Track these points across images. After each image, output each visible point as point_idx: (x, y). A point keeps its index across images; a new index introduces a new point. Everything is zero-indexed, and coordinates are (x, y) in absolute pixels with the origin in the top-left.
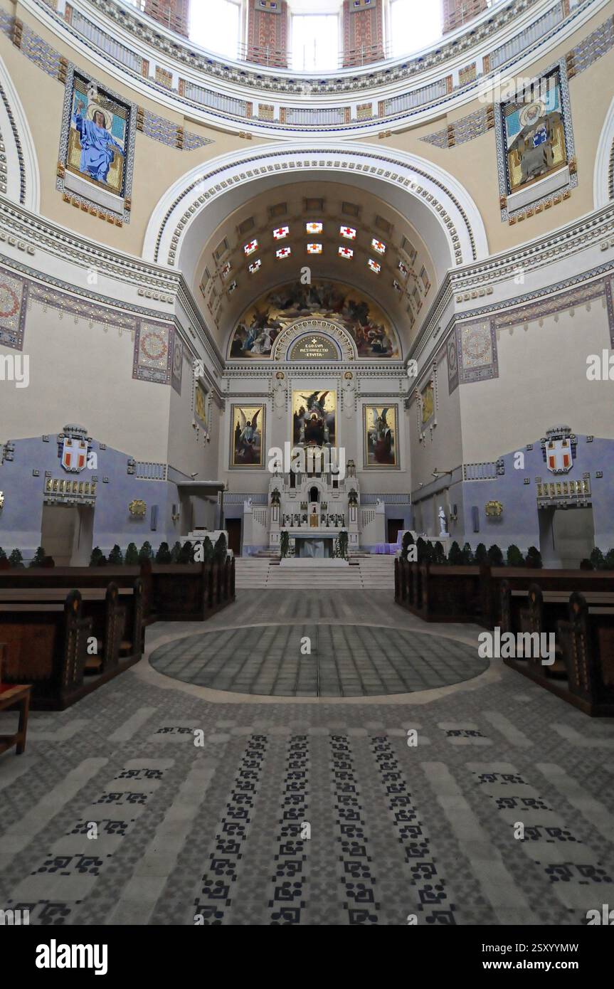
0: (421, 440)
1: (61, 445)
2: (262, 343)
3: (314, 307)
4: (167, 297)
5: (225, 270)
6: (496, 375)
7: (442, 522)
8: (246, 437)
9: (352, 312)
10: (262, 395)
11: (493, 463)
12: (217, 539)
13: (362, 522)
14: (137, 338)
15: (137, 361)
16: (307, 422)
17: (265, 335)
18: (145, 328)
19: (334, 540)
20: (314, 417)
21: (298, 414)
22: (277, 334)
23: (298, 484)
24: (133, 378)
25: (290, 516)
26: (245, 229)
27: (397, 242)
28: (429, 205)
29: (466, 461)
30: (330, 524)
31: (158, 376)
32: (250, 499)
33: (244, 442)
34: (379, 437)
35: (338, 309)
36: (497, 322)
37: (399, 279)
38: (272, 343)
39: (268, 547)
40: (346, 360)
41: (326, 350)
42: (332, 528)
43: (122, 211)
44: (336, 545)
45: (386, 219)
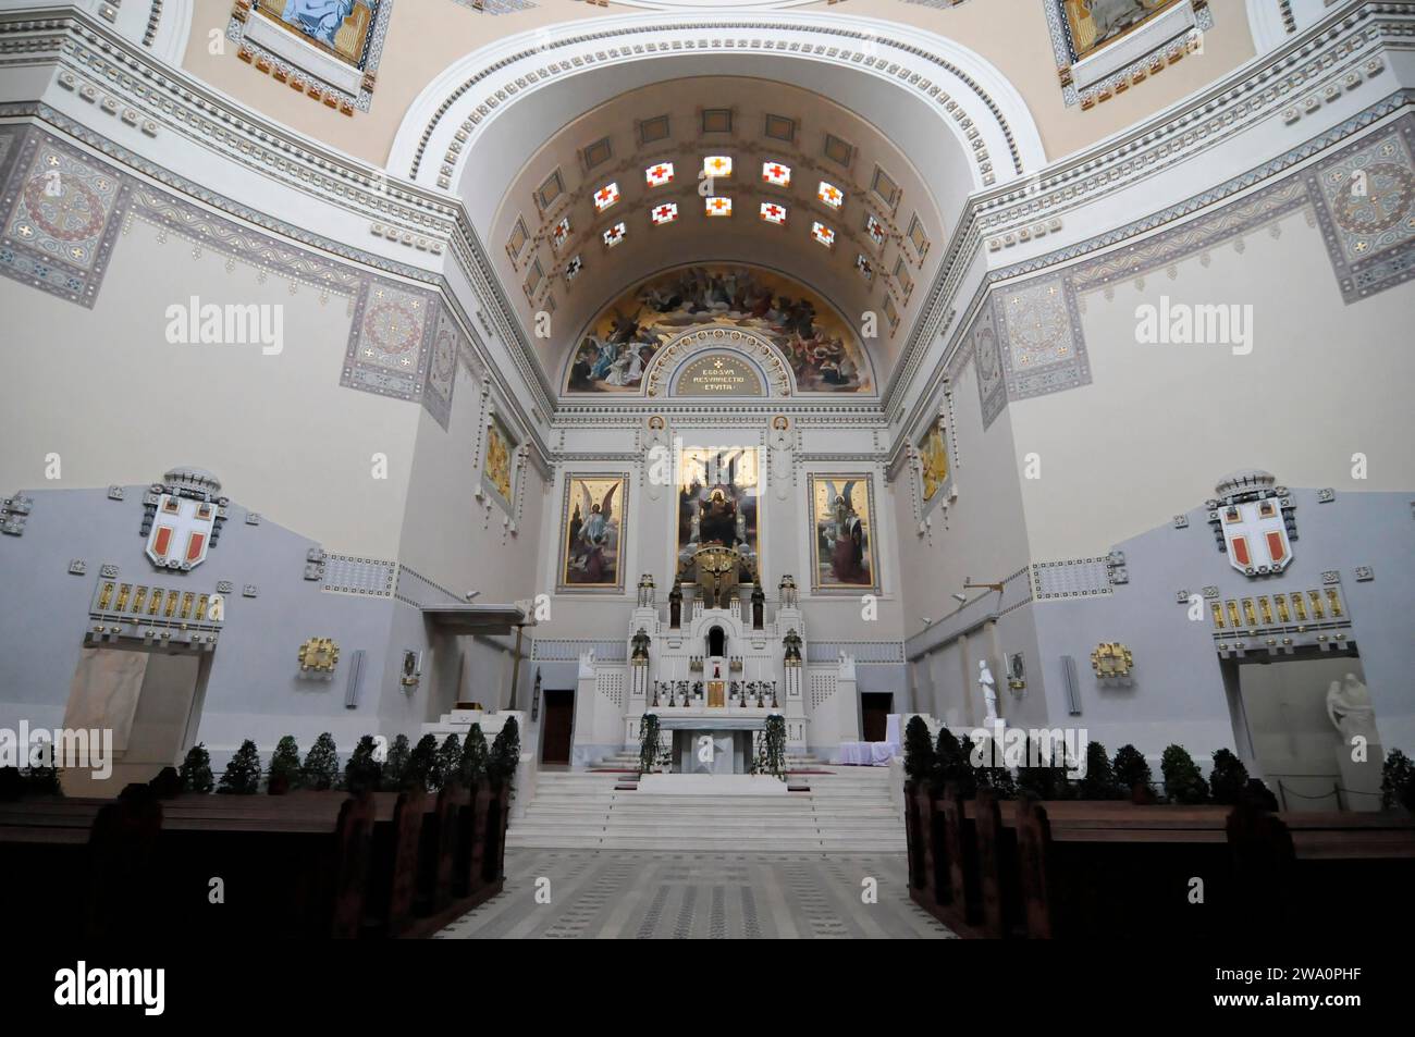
0: (921, 534)
1: (151, 508)
2: (626, 367)
3: (719, 309)
4: (430, 243)
5: (559, 234)
6: (1085, 379)
7: (989, 694)
8: (590, 533)
9: (785, 317)
10: (621, 457)
11: (1099, 560)
12: (500, 729)
13: (813, 698)
14: (358, 312)
15: (354, 353)
16: (706, 506)
17: (632, 355)
18: (378, 294)
19: (755, 734)
20: (718, 497)
21: (688, 492)
22: (652, 352)
23: (685, 621)
24: (341, 384)
25: (669, 685)
26: (596, 157)
27: (864, 180)
28: (924, 96)
29: (1036, 557)
30: (747, 702)
31: (396, 384)
32: (592, 652)
33: (587, 543)
34: (838, 534)
35: (761, 311)
36: (1078, 279)
37: (868, 251)
38: (643, 368)
39: (623, 749)
40: (775, 397)
41: (739, 380)
42: (752, 709)
43: (357, 91)
44: (759, 745)
45: (845, 139)
